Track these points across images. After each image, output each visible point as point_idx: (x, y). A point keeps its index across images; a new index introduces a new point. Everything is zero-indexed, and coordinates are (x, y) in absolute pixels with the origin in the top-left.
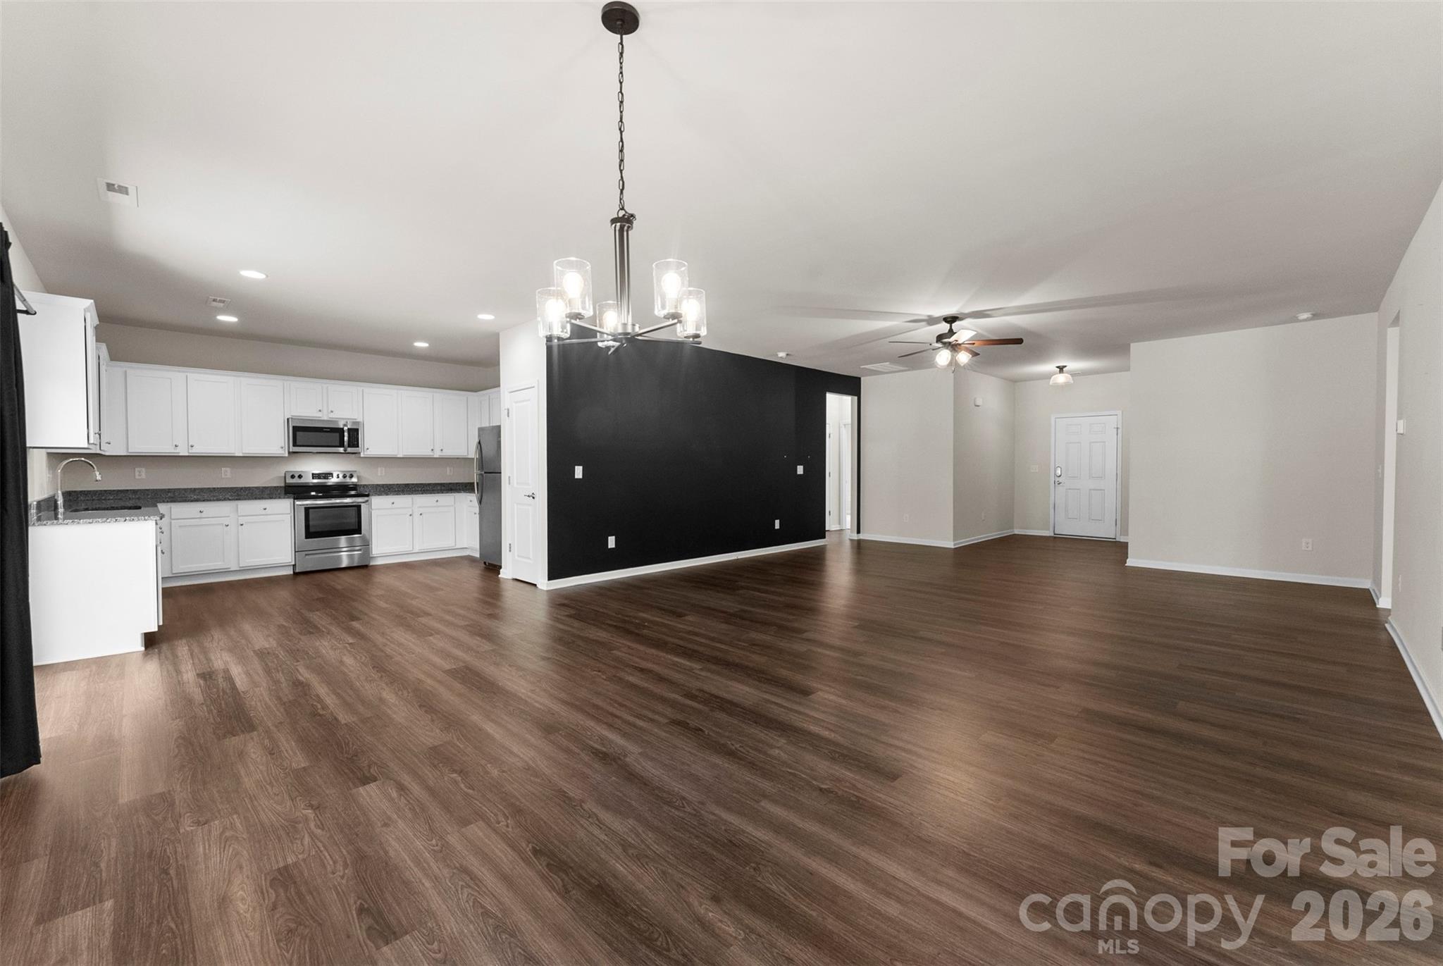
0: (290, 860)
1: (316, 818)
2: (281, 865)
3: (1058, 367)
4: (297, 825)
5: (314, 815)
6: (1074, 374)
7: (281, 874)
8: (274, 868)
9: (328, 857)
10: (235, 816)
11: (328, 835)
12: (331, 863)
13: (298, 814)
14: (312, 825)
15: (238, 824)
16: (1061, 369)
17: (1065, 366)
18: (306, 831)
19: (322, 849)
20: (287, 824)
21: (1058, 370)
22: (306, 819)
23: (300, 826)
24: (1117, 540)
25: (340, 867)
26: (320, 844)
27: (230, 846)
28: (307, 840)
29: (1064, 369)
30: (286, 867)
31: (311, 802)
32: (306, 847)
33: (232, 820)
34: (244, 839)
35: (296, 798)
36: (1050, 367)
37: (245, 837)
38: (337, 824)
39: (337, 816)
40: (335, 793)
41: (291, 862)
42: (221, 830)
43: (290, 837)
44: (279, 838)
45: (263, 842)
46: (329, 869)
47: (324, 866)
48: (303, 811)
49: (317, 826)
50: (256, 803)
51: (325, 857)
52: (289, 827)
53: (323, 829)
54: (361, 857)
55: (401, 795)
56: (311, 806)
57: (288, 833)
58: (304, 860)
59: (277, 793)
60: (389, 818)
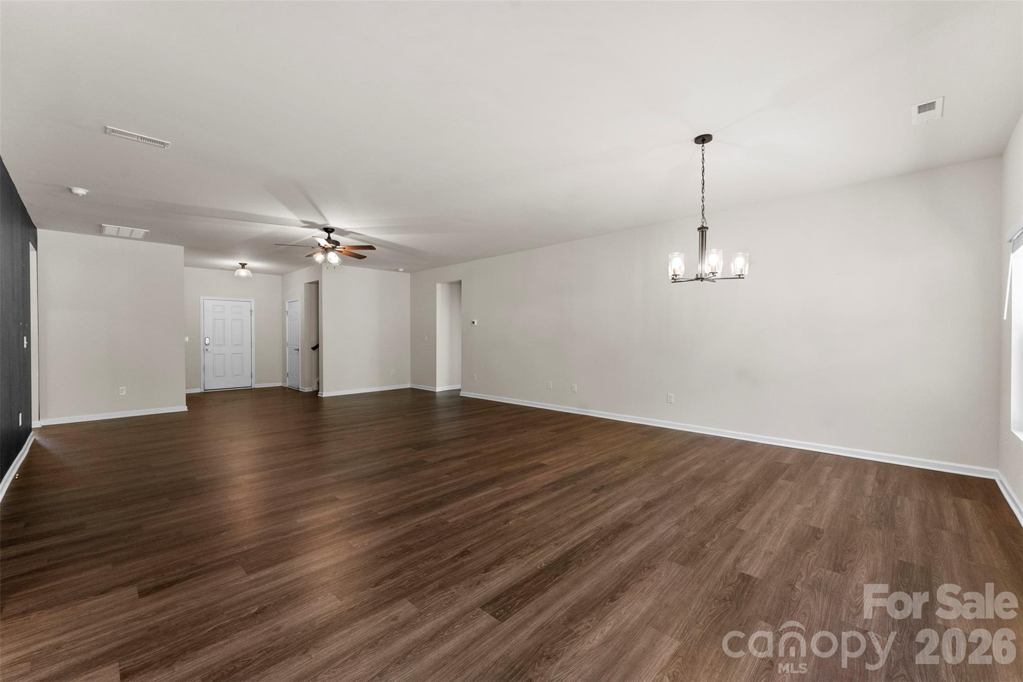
0: (829, 572)
1: (798, 580)
2: (835, 573)
3: (240, 264)
4: (811, 585)
5: (797, 583)
6: (253, 271)
7: (839, 570)
8: (840, 574)
9: (811, 561)
10: (843, 620)
11: (801, 569)
12: (812, 558)
13: (804, 590)
14: (803, 579)
15: (844, 613)
16: (243, 266)
17: (246, 264)
18: (810, 578)
19: (810, 566)
20: (816, 590)
21: (241, 266)
22: (803, 584)
23: (810, 583)
24: (253, 387)
25: (810, 554)
26: (809, 568)
27: (857, 602)
28: (813, 575)
29: (245, 266)
30: (834, 571)
31: (790, 591)
32: (817, 572)
33: (847, 619)
34: (846, 599)
35: (796, 601)
36: (234, 262)
37: (845, 600)
38: (791, 570)
39: (786, 573)
40: (772, 585)
41: (830, 571)
42: (857, 617)
43: (820, 583)
44: (826, 586)
45: (836, 590)
46: (816, 557)
47: (817, 559)
48: (800, 589)
49: (802, 576)
50: (823, 620)
51: (812, 562)
52: (816, 587)
53: (800, 573)
54: (798, 551)
55: (744, 558)
56: (793, 589)
57: (819, 584)
58: (823, 567)
59: (803, 615)
60: (766, 554)
